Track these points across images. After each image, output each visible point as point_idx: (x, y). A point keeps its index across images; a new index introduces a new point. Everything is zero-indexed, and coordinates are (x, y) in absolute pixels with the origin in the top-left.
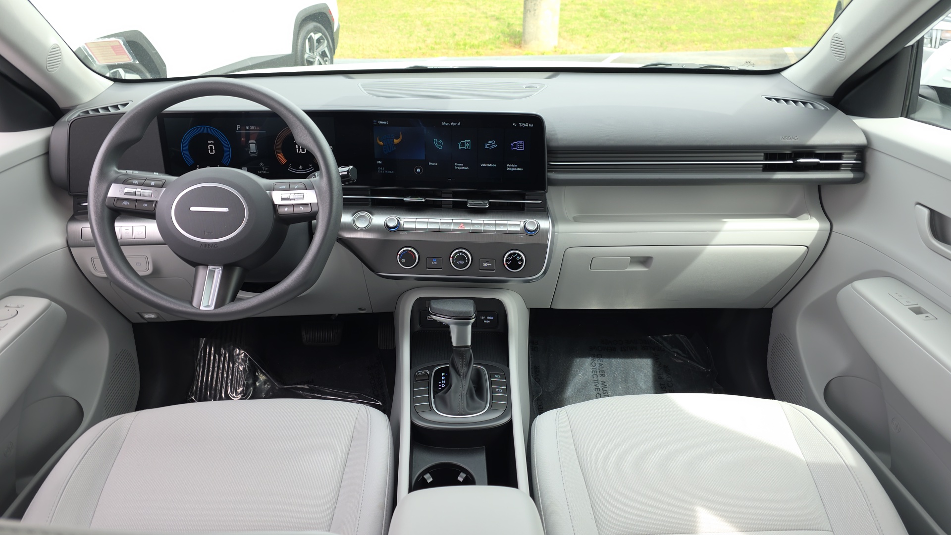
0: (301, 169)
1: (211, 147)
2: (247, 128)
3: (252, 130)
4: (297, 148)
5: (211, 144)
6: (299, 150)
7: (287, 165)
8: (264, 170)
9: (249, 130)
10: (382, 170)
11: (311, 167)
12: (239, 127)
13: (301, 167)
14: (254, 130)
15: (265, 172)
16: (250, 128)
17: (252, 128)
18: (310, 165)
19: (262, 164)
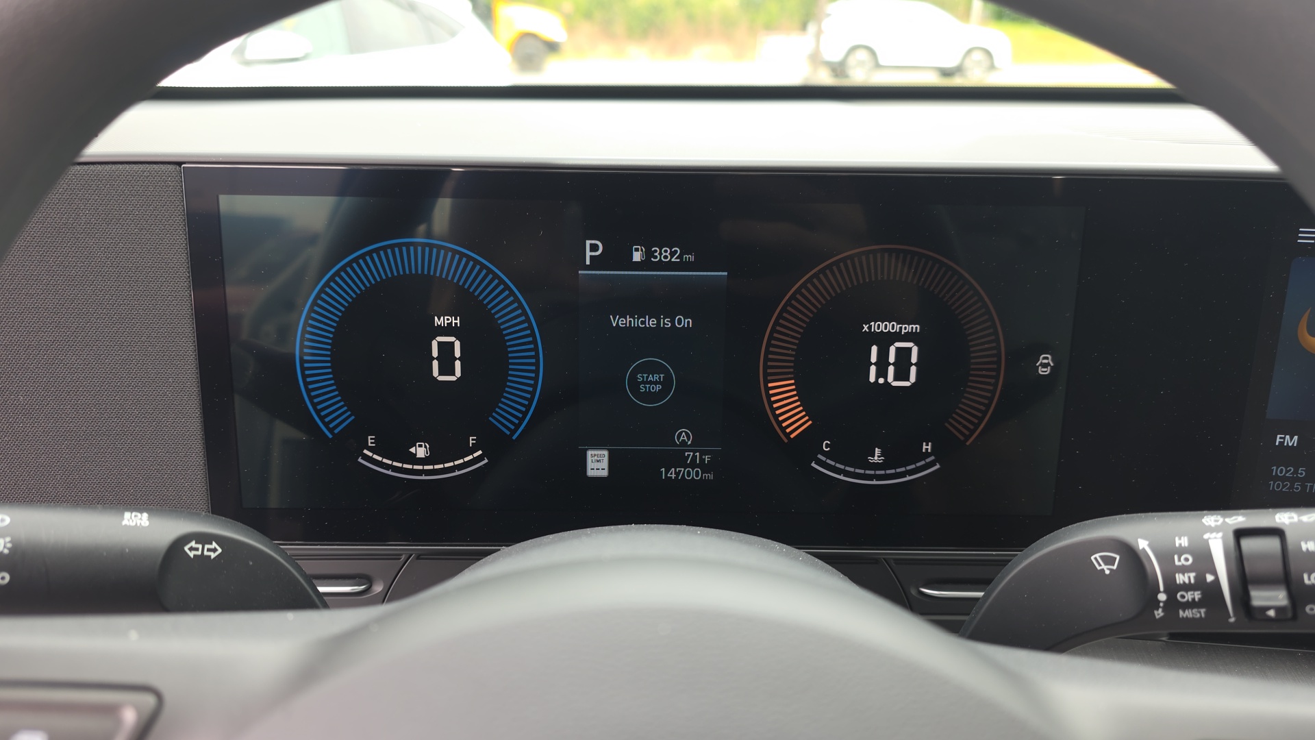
0: (876, 466)
1: (446, 349)
2: (637, 257)
3: (661, 266)
4: (874, 359)
5: (448, 330)
6: (882, 372)
7: (809, 440)
8: (693, 465)
9: (645, 264)
10: (1293, 480)
11: (927, 455)
12: (594, 248)
13: (877, 457)
14: (670, 266)
15: (694, 474)
16: (649, 254)
17: (663, 254)
18: (927, 447)
19: (684, 435)
